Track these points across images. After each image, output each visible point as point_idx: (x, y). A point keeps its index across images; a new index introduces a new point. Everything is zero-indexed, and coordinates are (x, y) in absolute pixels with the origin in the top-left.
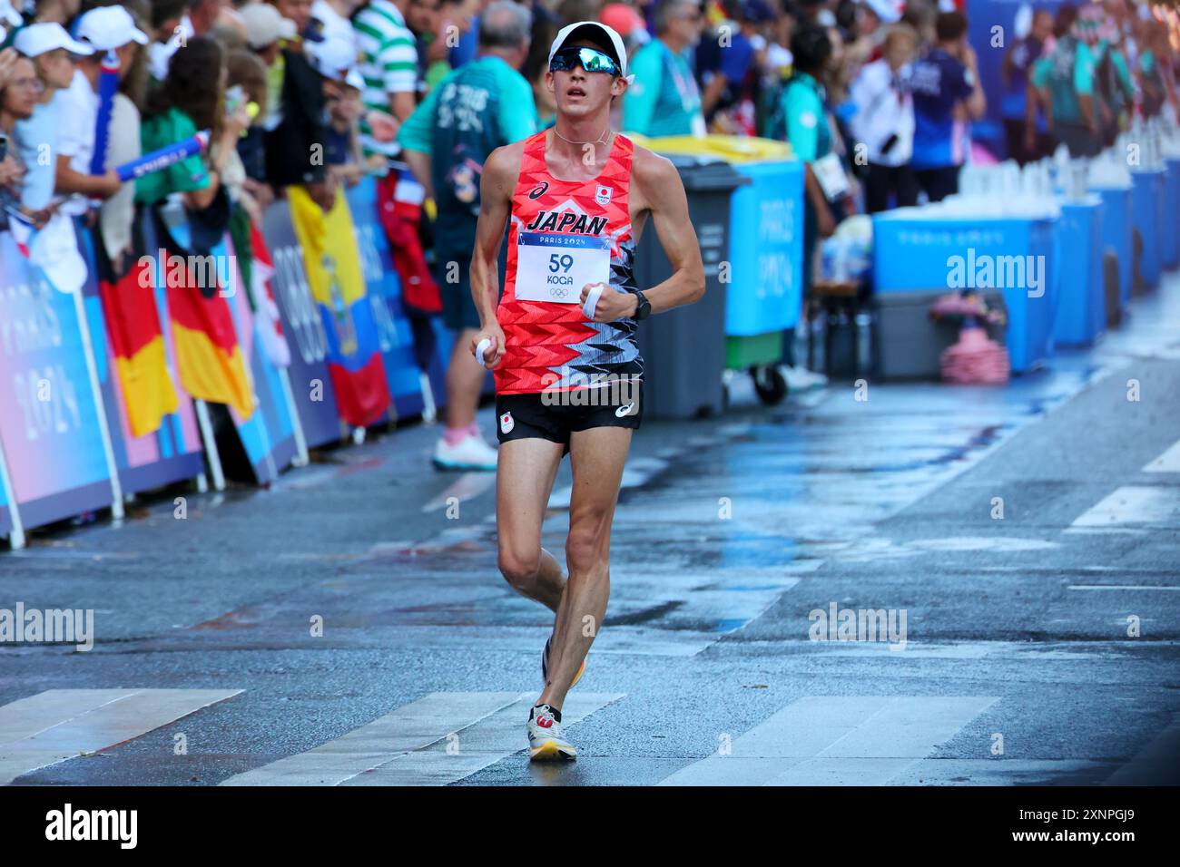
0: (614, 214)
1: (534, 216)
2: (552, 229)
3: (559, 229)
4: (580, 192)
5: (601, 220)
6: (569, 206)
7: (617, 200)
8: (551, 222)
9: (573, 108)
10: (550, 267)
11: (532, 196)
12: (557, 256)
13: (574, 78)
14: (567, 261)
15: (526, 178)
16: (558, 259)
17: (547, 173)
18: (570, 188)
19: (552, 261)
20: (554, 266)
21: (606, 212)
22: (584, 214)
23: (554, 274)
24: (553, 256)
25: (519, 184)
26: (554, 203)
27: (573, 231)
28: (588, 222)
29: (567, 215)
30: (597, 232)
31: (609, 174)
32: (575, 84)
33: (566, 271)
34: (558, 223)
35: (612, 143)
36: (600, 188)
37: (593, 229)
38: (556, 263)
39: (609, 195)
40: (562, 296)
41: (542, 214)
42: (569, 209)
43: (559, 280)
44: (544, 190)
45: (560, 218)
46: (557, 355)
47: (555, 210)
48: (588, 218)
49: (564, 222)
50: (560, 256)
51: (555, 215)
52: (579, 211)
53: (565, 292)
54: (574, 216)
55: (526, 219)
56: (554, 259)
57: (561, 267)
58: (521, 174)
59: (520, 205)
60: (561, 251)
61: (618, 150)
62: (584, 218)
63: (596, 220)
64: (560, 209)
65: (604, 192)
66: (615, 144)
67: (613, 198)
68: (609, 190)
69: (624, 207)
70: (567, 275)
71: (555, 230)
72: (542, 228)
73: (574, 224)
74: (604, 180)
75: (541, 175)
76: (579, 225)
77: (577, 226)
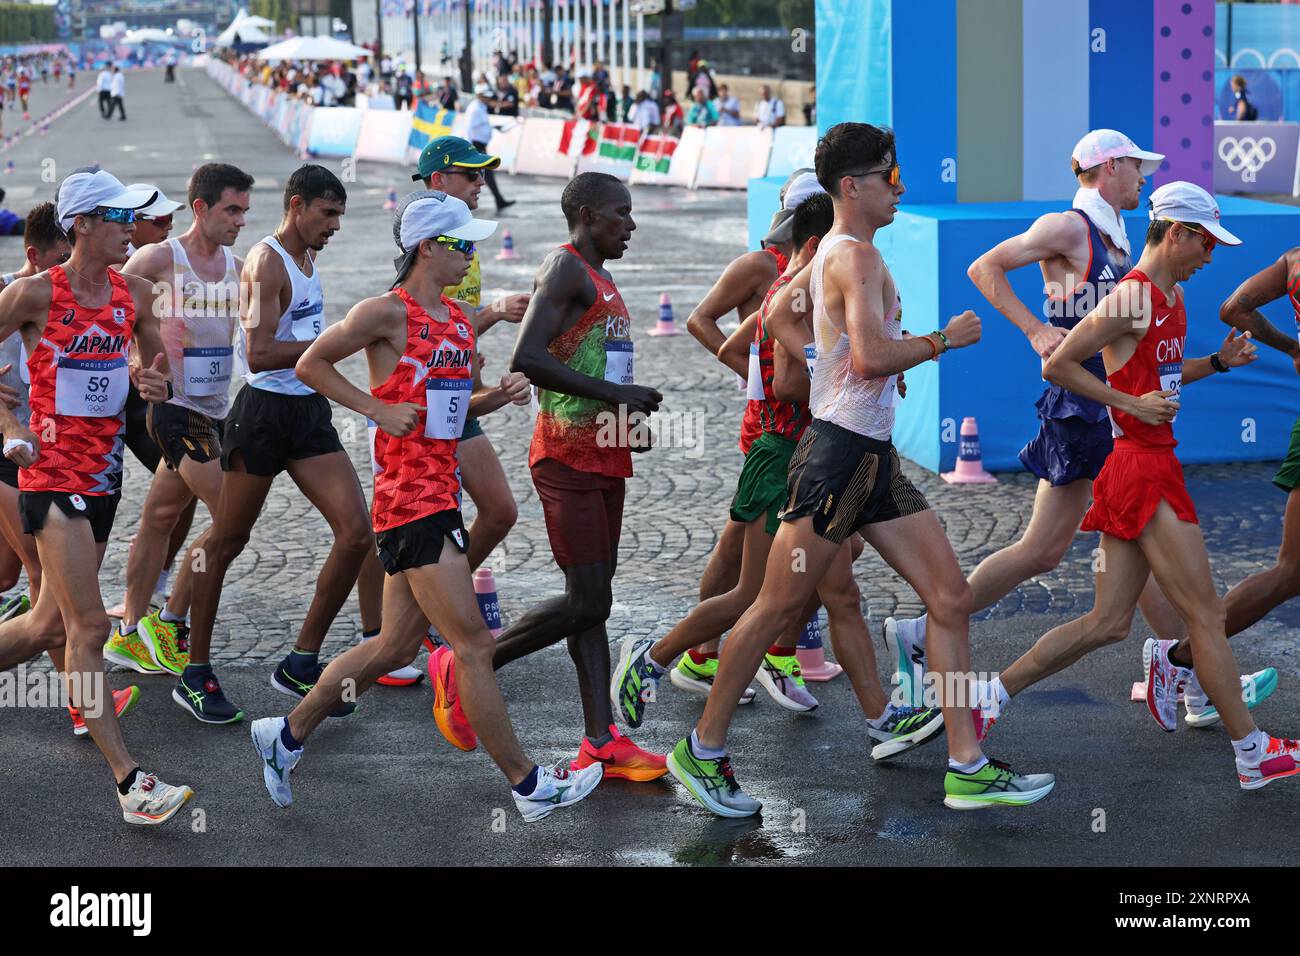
1: (71, 340)
2: (85, 351)
3: (91, 351)
4: (101, 316)
5: (121, 338)
6: (94, 329)
7: (129, 318)
8: (83, 346)
10: (89, 387)
11: (65, 322)
12: (96, 378)
14: (104, 382)
15: (56, 307)
16: (98, 382)
17: (75, 302)
18: (93, 314)
19: (91, 382)
20: (93, 387)
21: (123, 330)
22: (108, 335)
23: (93, 394)
24: (92, 378)
25: (51, 311)
29: (95, 338)
33: (103, 391)
34: (89, 345)
36: (116, 311)
37: (117, 347)
39: (123, 315)
40: (99, 411)
41: (76, 338)
42: (96, 333)
43: (97, 398)
44: (73, 317)
47: (85, 335)
48: (111, 338)
49: (93, 345)
50: (100, 379)
51: (86, 338)
52: (103, 334)
53: (102, 408)
54: (100, 339)
55: (62, 343)
57: (101, 389)
59: (55, 331)
60: (100, 374)
62: (109, 338)
63: (117, 340)
64: (88, 334)
65: (119, 313)
68: (122, 310)
70: (104, 394)
71: (88, 351)
72: (77, 351)
76: (104, 345)
77: (103, 347)
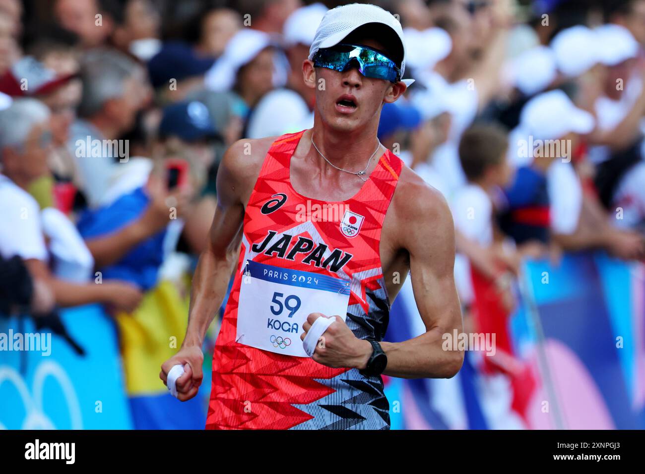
0: (360, 251)
1: (264, 236)
2: (281, 255)
3: (290, 256)
5: (343, 253)
6: (306, 228)
7: (368, 234)
8: (280, 246)
9: (340, 122)
10: (272, 308)
11: (265, 210)
12: (281, 295)
13: (346, 84)
14: (293, 303)
15: (263, 186)
16: (282, 300)
17: (289, 184)
19: (274, 301)
20: (277, 308)
21: (350, 246)
22: (324, 243)
23: (276, 317)
24: (276, 294)
25: (254, 191)
26: (290, 223)
27: (307, 261)
28: (327, 255)
29: (302, 240)
30: (335, 268)
31: (363, 199)
32: (347, 91)
33: (290, 315)
34: (290, 248)
35: (377, 161)
36: (349, 214)
37: (331, 263)
38: (279, 304)
39: (357, 225)
40: (283, 345)
41: (272, 234)
42: (306, 233)
43: (281, 326)
44: (280, 204)
45: (293, 243)
46: (283, 416)
47: (288, 232)
48: (327, 249)
49: (297, 248)
50: (285, 297)
51: (287, 238)
52: (318, 239)
53: (287, 342)
54: (311, 243)
55: (252, 237)
56: (278, 298)
57: (286, 312)
58: (259, 179)
59: (250, 219)
60: (287, 290)
61: (382, 170)
62: (322, 248)
63: (337, 254)
64: (294, 232)
65: (353, 220)
66: (380, 162)
67: (362, 229)
68: (360, 219)
69: (374, 244)
70: (291, 321)
71: (285, 257)
72: (269, 252)
73: (310, 252)
74: (355, 205)
75: (281, 184)
76: (315, 255)
77: (313, 257)
